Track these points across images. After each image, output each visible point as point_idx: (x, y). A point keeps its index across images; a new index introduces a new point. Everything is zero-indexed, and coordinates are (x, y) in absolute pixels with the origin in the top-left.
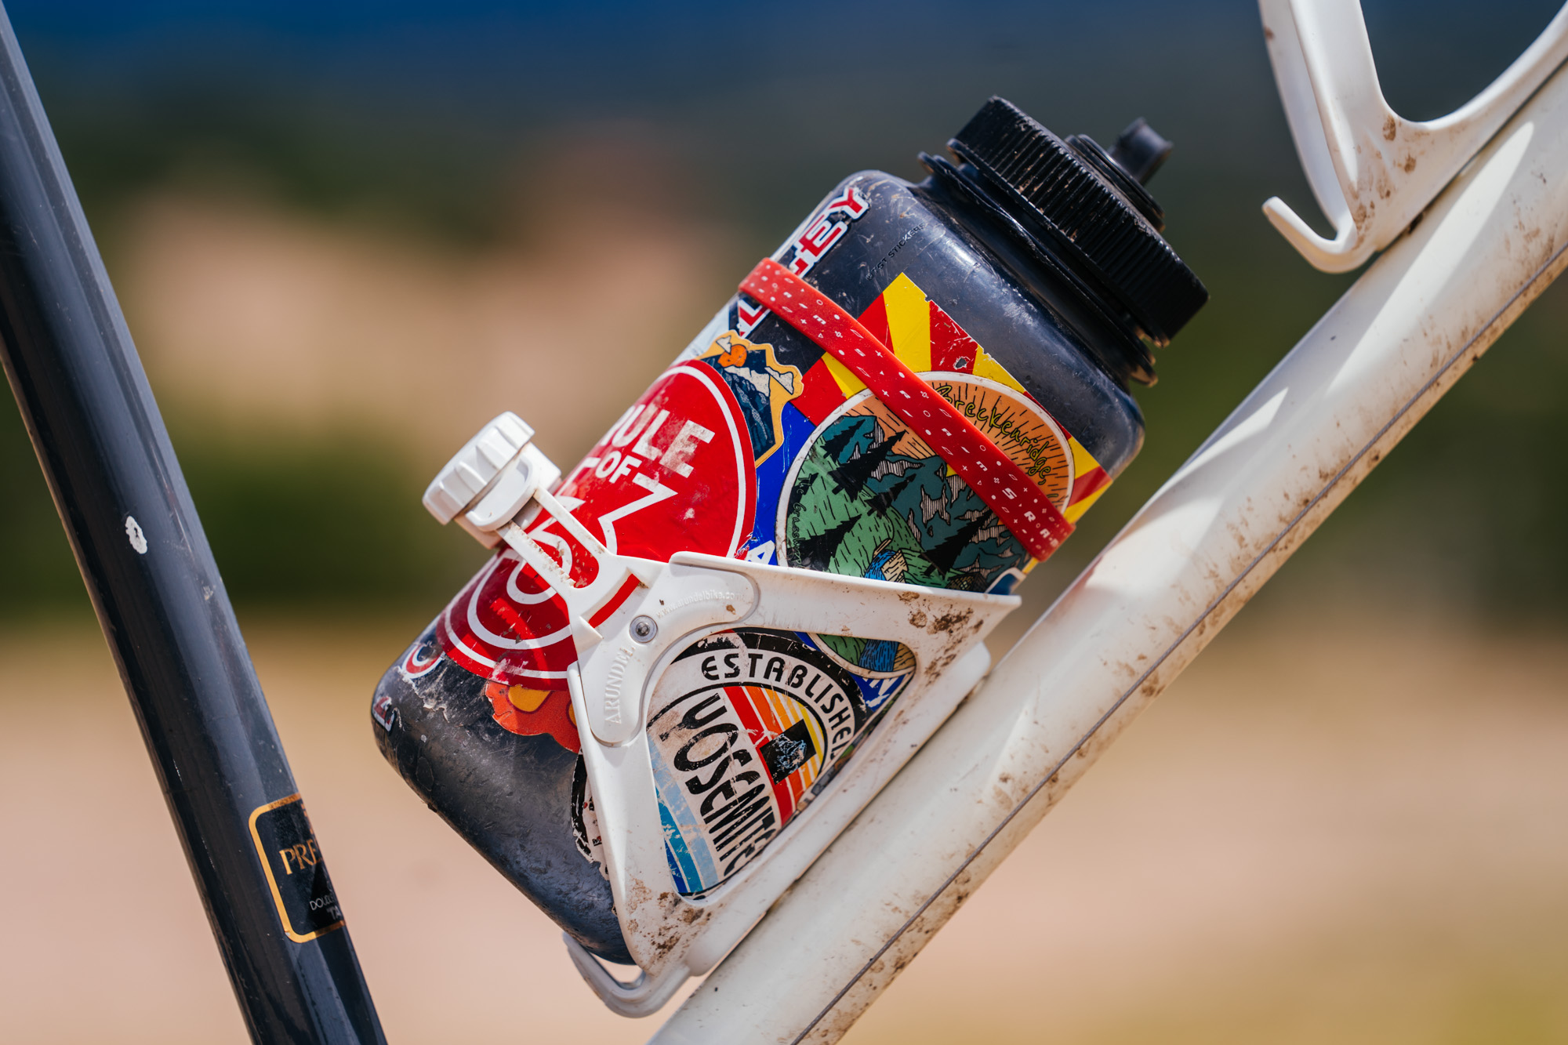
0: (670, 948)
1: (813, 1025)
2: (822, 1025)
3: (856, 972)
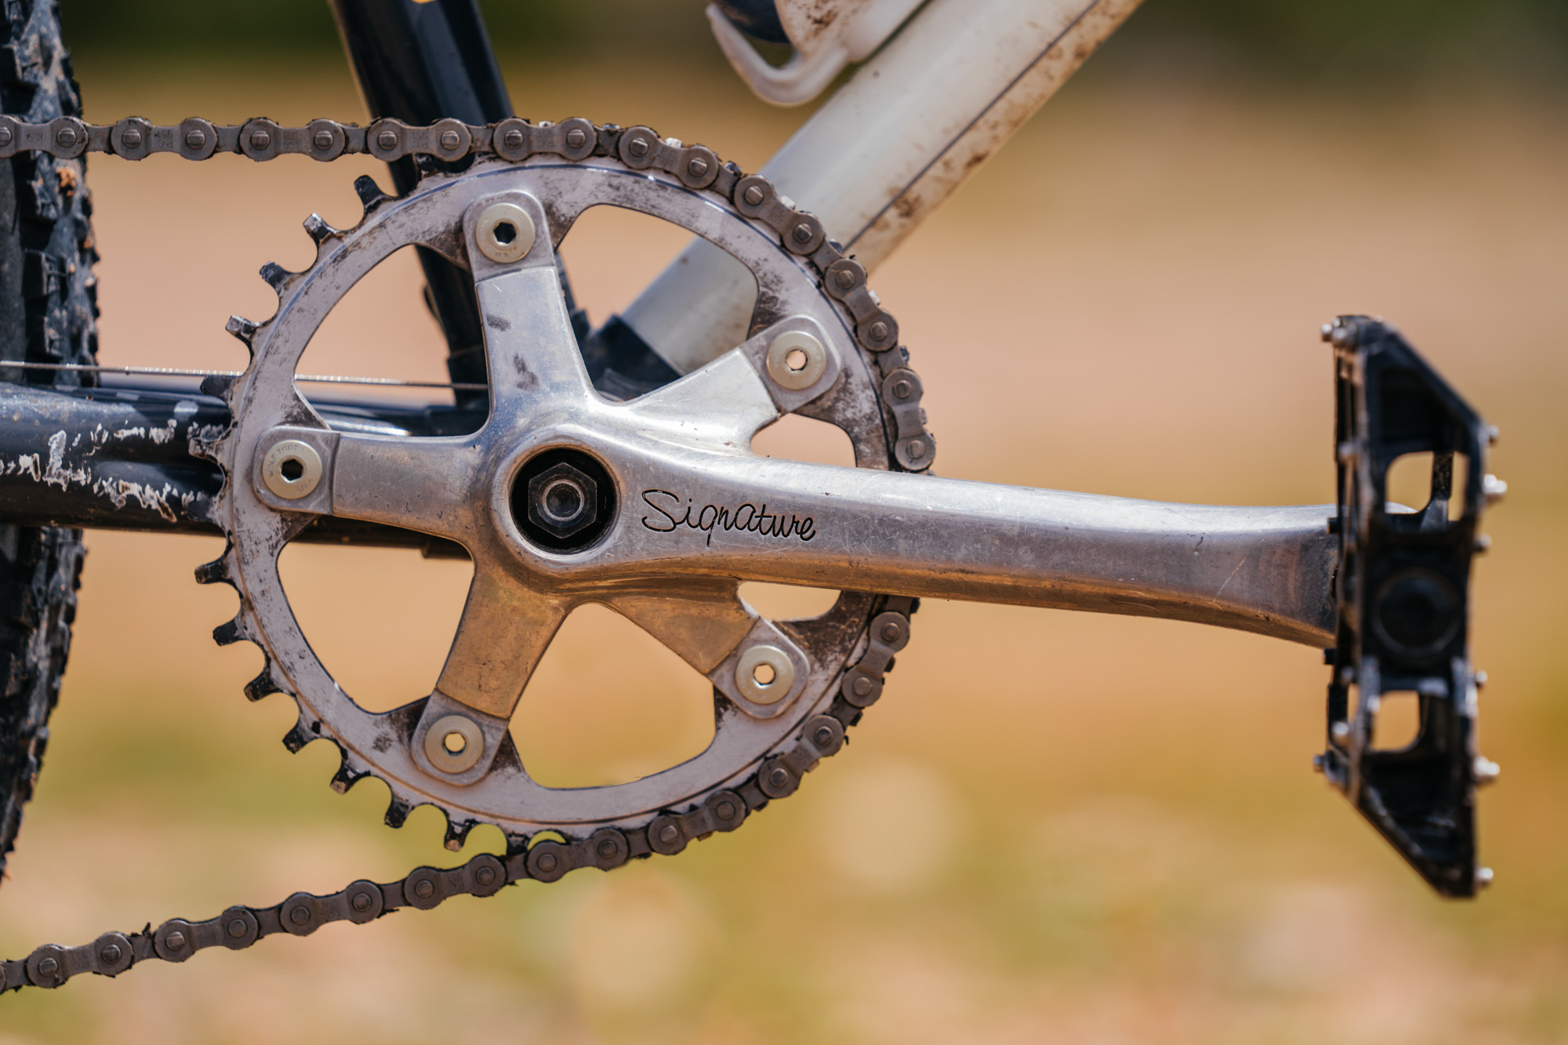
0: (827, 24)
1: (982, 115)
2: (991, 116)
3: (1031, 58)
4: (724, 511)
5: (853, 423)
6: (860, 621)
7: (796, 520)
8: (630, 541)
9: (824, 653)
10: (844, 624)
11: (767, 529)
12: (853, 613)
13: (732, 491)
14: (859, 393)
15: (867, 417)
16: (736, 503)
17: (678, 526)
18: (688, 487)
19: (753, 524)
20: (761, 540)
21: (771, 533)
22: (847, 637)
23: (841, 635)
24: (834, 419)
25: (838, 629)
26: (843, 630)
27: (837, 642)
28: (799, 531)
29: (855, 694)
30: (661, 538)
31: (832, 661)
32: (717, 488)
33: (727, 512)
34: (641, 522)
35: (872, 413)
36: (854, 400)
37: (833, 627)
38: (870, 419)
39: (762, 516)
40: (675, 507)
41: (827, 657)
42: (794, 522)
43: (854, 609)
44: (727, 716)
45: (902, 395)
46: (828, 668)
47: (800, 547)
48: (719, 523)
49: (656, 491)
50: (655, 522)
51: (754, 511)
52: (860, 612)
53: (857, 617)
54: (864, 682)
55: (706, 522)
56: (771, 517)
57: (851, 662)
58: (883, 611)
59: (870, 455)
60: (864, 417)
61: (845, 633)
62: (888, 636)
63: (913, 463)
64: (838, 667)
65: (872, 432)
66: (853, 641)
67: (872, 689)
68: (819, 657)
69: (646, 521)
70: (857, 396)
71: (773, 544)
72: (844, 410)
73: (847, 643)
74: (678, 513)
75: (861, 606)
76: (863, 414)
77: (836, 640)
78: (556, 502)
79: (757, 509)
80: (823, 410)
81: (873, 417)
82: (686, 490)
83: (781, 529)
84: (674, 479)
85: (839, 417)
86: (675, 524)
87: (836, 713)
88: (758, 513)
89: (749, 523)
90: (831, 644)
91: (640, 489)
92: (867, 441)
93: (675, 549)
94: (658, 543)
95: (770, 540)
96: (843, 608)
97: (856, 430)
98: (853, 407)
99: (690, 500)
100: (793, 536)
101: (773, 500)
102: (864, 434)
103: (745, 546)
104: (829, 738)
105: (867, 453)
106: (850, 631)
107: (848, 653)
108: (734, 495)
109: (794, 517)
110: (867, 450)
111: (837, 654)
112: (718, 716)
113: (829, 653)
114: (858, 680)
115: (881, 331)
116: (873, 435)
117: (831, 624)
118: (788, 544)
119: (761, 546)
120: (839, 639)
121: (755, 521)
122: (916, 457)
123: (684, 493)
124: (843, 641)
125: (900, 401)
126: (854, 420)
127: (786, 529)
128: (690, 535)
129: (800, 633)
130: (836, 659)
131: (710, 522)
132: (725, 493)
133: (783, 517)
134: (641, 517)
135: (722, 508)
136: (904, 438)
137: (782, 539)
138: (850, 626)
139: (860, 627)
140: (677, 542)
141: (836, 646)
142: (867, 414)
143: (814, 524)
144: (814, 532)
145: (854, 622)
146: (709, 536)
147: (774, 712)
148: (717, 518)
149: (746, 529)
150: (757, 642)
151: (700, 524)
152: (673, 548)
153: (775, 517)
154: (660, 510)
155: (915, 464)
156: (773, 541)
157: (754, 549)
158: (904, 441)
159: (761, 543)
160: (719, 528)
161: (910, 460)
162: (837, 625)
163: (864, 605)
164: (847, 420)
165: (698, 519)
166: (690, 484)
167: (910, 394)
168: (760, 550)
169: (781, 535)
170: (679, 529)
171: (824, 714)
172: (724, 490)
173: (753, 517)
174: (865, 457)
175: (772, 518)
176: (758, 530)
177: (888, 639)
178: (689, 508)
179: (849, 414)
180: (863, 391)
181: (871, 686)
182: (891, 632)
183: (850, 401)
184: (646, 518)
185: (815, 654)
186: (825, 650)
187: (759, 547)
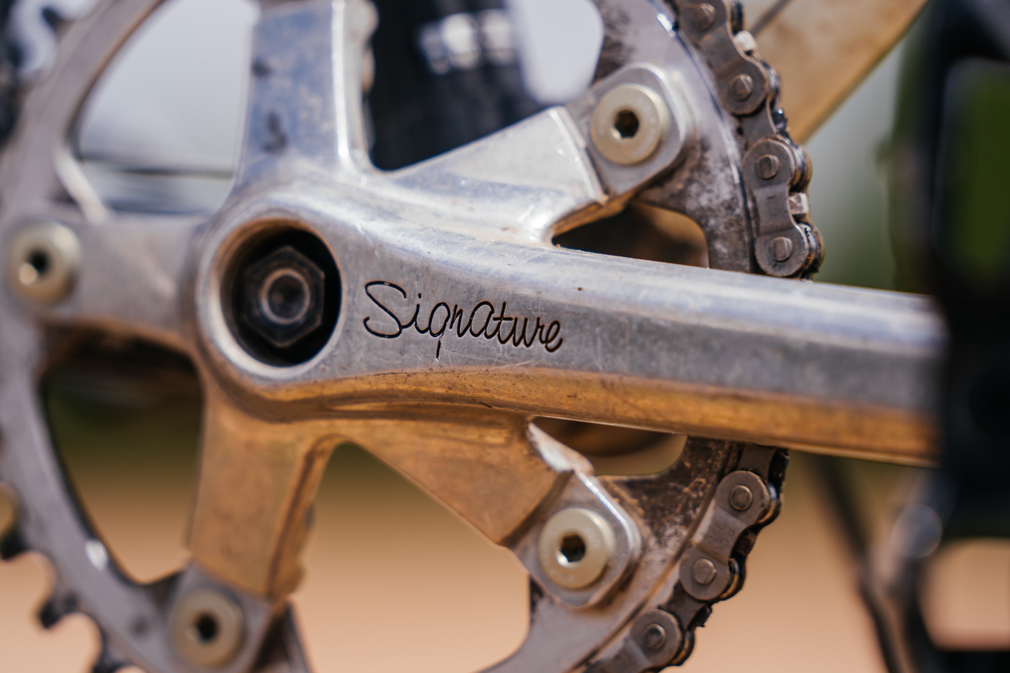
4: (458, 310)
5: (709, 213)
6: (708, 482)
7: (541, 324)
8: (349, 349)
9: (662, 525)
10: (687, 485)
11: (507, 335)
12: (699, 471)
13: (468, 284)
14: (716, 172)
15: (726, 205)
16: (472, 300)
17: (404, 330)
18: (418, 278)
19: (490, 330)
20: (498, 350)
21: (510, 341)
22: (690, 505)
23: (684, 501)
24: (685, 208)
25: (679, 491)
26: (686, 494)
27: (678, 510)
28: (544, 338)
29: (695, 583)
30: (384, 346)
31: (671, 536)
32: (450, 279)
33: (461, 311)
34: (362, 324)
35: (733, 199)
36: (711, 182)
37: (675, 489)
38: (729, 207)
39: (502, 318)
40: (401, 305)
41: (665, 530)
42: (538, 326)
43: (700, 465)
44: (542, 605)
45: (767, 175)
46: (666, 546)
47: (543, 360)
48: (451, 327)
49: (381, 283)
50: (378, 325)
51: (492, 312)
52: (708, 470)
53: (703, 477)
54: (707, 566)
55: (437, 325)
56: (510, 319)
57: (698, 538)
58: (734, 469)
59: (726, 257)
60: (722, 204)
61: (689, 498)
62: (737, 504)
63: (777, 268)
64: (678, 545)
65: (731, 225)
66: (698, 510)
67: (716, 574)
68: (655, 529)
69: (368, 323)
70: (715, 176)
71: (512, 356)
72: (698, 195)
73: (691, 512)
74: (405, 315)
75: (710, 461)
76: (721, 200)
77: (676, 507)
78: (278, 298)
79: (496, 309)
80: (673, 196)
81: (733, 205)
82: (416, 283)
83: (523, 336)
84: (401, 267)
85: (691, 205)
86: (401, 327)
87: (673, 607)
88: (497, 314)
89: (485, 328)
90: (671, 512)
91: (363, 281)
92: (724, 238)
93: (400, 362)
94: (380, 352)
95: (509, 350)
96: (688, 464)
97: (712, 222)
98: (709, 191)
99: (420, 296)
100: (537, 345)
101: (514, 296)
102: (722, 228)
103: (480, 359)
104: (660, 641)
105: (724, 254)
106: (694, 495)
107: (691, 524)
108: (470, 289)
109: (538, 319)
110: (724, 250)
111: (677, 527)
112: (533, 605)
113: (668, 525)
114: (698, 562)
115: (743, 86)
116: (732, 229)
117: (672, 485)
118: (529, 357)
119: (499, 358)
120: (680, 506)
121: (493, 324)
122: (779, 259)
123: (412, 285)
124: (685, 508)
125: (764, 182)
126: (710, 209)
127: (528, 336)
128: (417, 343)
129: (634, 496)
130: (676, 533)
131: (440, 326)
132: (460, 287)
133: (526, 320)
134: (363, 317)
135: (456, 306)
136: (767, 233)
137: (522, 348)
138: (695, 489)
139: (707, 491)
140: (402, 352)
141: (676, 515)
142: (725, 201)
143: (561, 330)
144: (561, 341)
145: (700, 483)
146: (439, 344)
147: (586, 601)
148: (450, 320)
149: (482, 335)
150: (570, 504)
151: (429, 328)
152: (397, 359)
153: (516, 319)
154: (385, 310)
155: (780, 269)
156: (513, 352)
157: (490, 363)
158: (767, 237)
159: (499, 355)
160: (451, 332)
161: (774, 263)
162: (679, 486)
163: (714, 461)
164: (701, 208)
165: (427, 321)
166: (420, 274)
167: (777, 173)
168: (497, 364)
169: (522, 345)
170: (405, 334)
171: (660, 607)
172: (459, 283)
173: (491, 319)
174: (722, 259)
175: (513, 322)
176: (496, 337)
177: (737, 508)
178: (418, 306)
179: (704, 201)
180: (722, 170)
181: (715, 571)
182: (740, 498)
183: (704, 182)
184: (367, 319)
185: (651, 525)
186: (663, 520)
187: (496, 360)
